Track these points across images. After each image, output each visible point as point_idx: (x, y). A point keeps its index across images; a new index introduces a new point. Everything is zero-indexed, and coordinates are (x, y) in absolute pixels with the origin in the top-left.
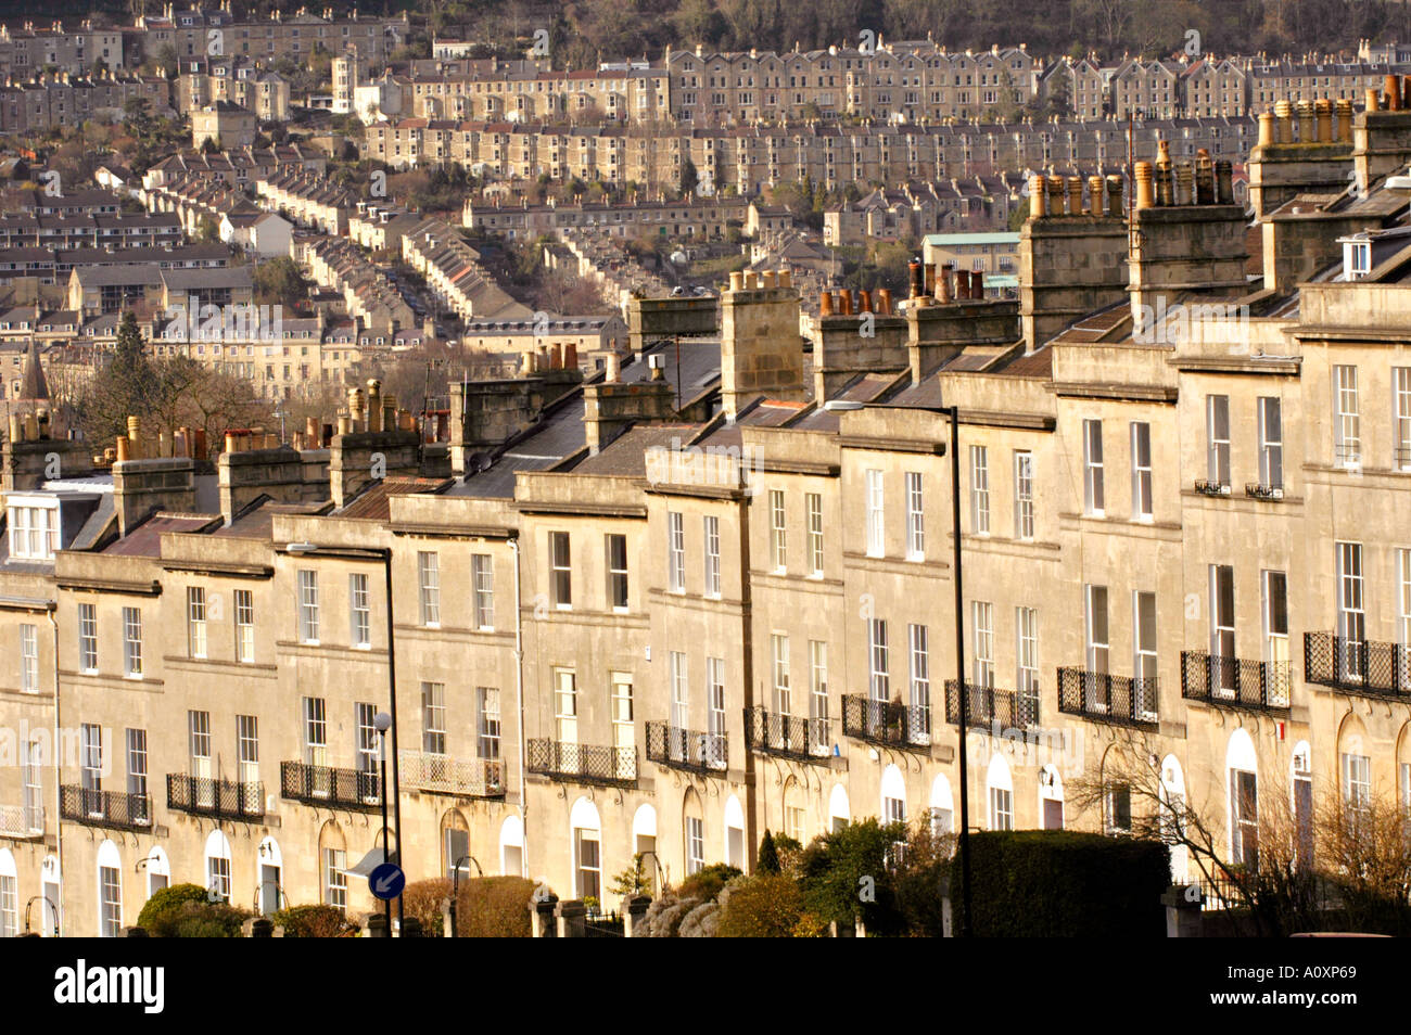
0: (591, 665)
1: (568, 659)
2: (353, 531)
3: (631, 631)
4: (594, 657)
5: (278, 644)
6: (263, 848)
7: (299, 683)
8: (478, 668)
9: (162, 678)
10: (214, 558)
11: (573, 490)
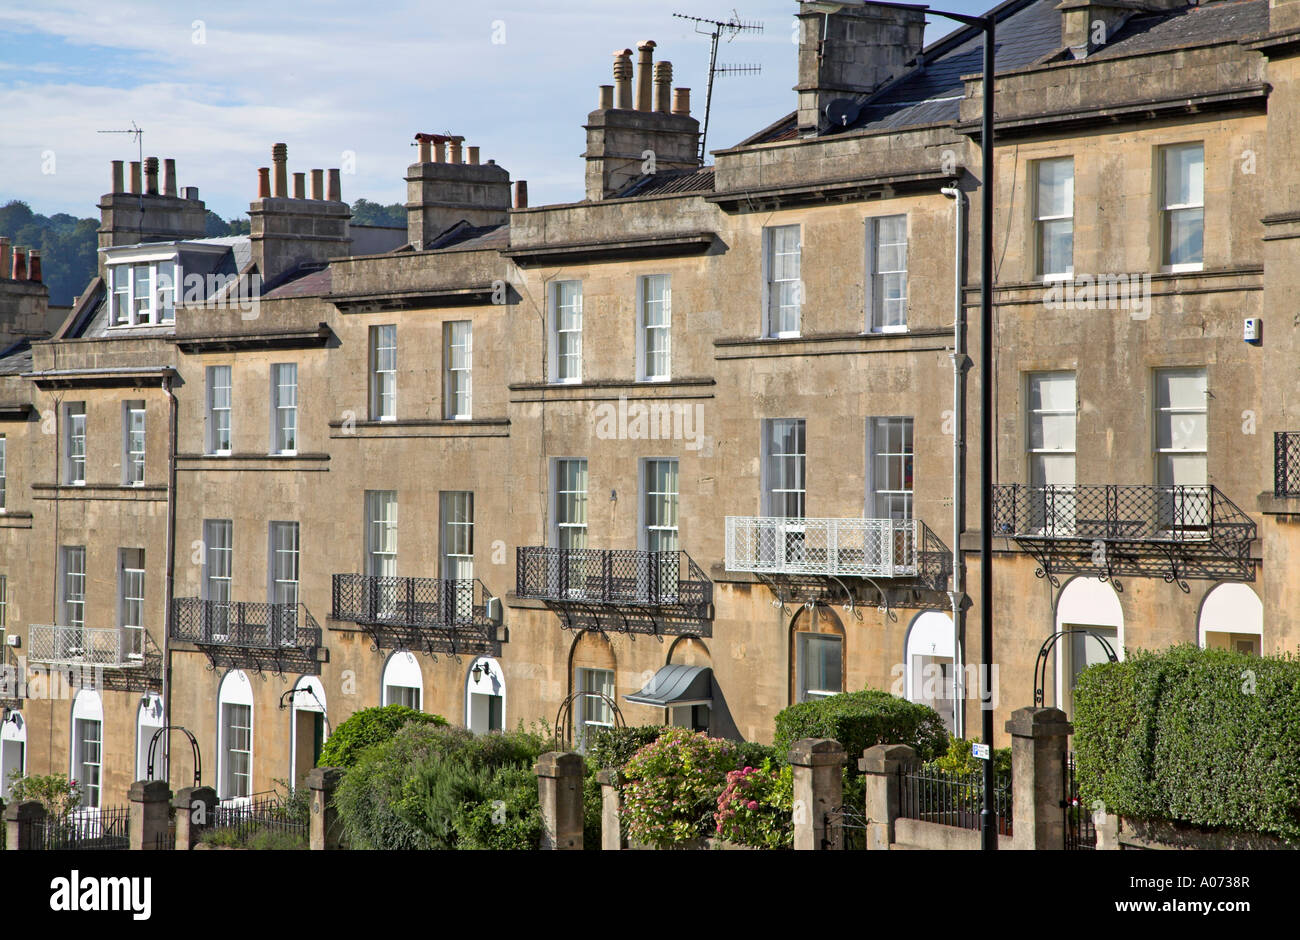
0: (1111, 364)
1: (1062, 357)
2: (647, 215)
3: (1208, 299)
4: (1119, 349)
5: (513, 389)
6: (477, 670)
7: (546, 438)
8: (871, 389)
9: (325, 451)
10: (414, 282)
11: (1086, 87)
